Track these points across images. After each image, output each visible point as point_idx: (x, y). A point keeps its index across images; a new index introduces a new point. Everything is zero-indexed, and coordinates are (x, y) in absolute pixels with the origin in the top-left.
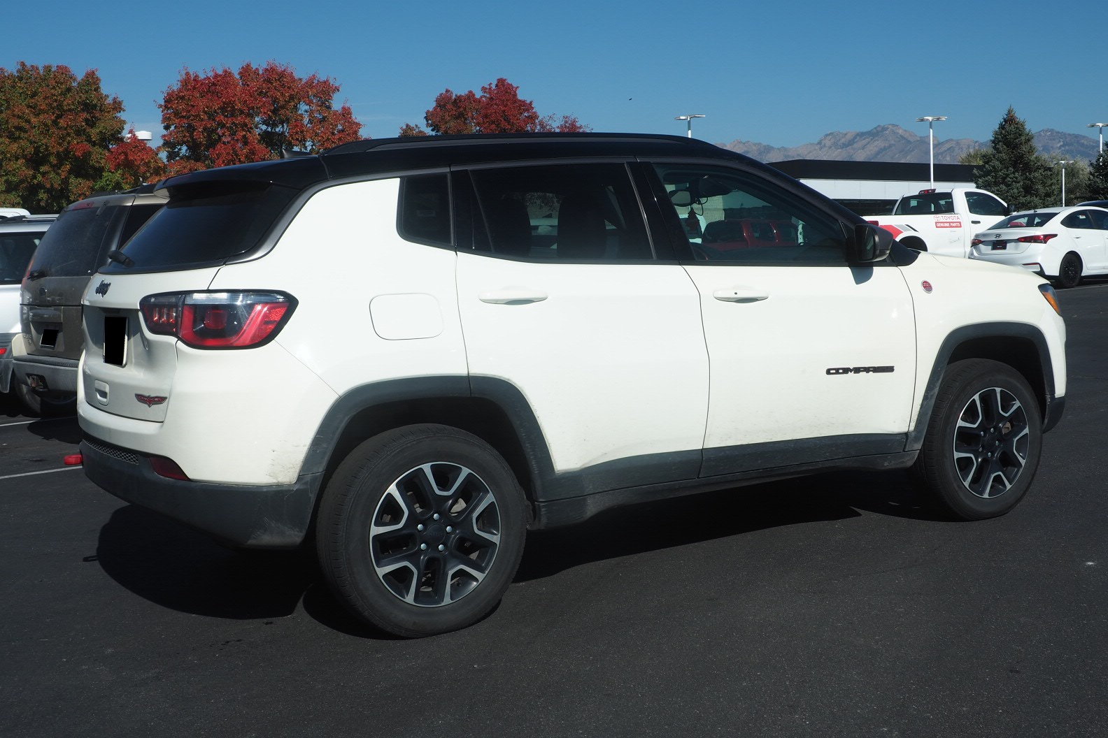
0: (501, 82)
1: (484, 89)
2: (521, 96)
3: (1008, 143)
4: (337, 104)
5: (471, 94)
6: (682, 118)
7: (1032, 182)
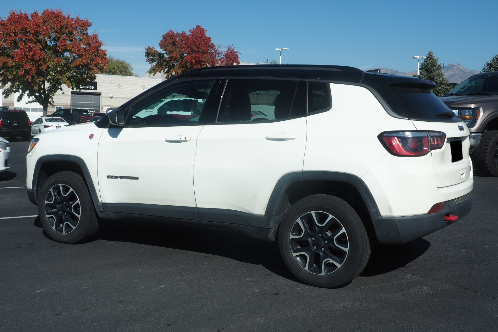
0: (198, 27)
1: (190, 31)
2: (208, 35)
3: (427, 70)
4: (90, 32)
5: (184, 32)
6: (277, 49)
7: (438, 92)
